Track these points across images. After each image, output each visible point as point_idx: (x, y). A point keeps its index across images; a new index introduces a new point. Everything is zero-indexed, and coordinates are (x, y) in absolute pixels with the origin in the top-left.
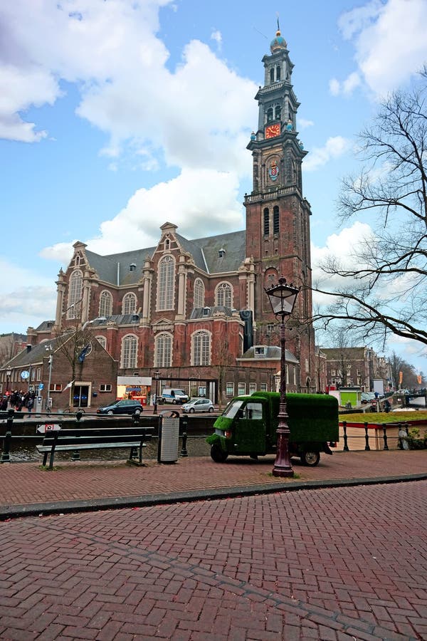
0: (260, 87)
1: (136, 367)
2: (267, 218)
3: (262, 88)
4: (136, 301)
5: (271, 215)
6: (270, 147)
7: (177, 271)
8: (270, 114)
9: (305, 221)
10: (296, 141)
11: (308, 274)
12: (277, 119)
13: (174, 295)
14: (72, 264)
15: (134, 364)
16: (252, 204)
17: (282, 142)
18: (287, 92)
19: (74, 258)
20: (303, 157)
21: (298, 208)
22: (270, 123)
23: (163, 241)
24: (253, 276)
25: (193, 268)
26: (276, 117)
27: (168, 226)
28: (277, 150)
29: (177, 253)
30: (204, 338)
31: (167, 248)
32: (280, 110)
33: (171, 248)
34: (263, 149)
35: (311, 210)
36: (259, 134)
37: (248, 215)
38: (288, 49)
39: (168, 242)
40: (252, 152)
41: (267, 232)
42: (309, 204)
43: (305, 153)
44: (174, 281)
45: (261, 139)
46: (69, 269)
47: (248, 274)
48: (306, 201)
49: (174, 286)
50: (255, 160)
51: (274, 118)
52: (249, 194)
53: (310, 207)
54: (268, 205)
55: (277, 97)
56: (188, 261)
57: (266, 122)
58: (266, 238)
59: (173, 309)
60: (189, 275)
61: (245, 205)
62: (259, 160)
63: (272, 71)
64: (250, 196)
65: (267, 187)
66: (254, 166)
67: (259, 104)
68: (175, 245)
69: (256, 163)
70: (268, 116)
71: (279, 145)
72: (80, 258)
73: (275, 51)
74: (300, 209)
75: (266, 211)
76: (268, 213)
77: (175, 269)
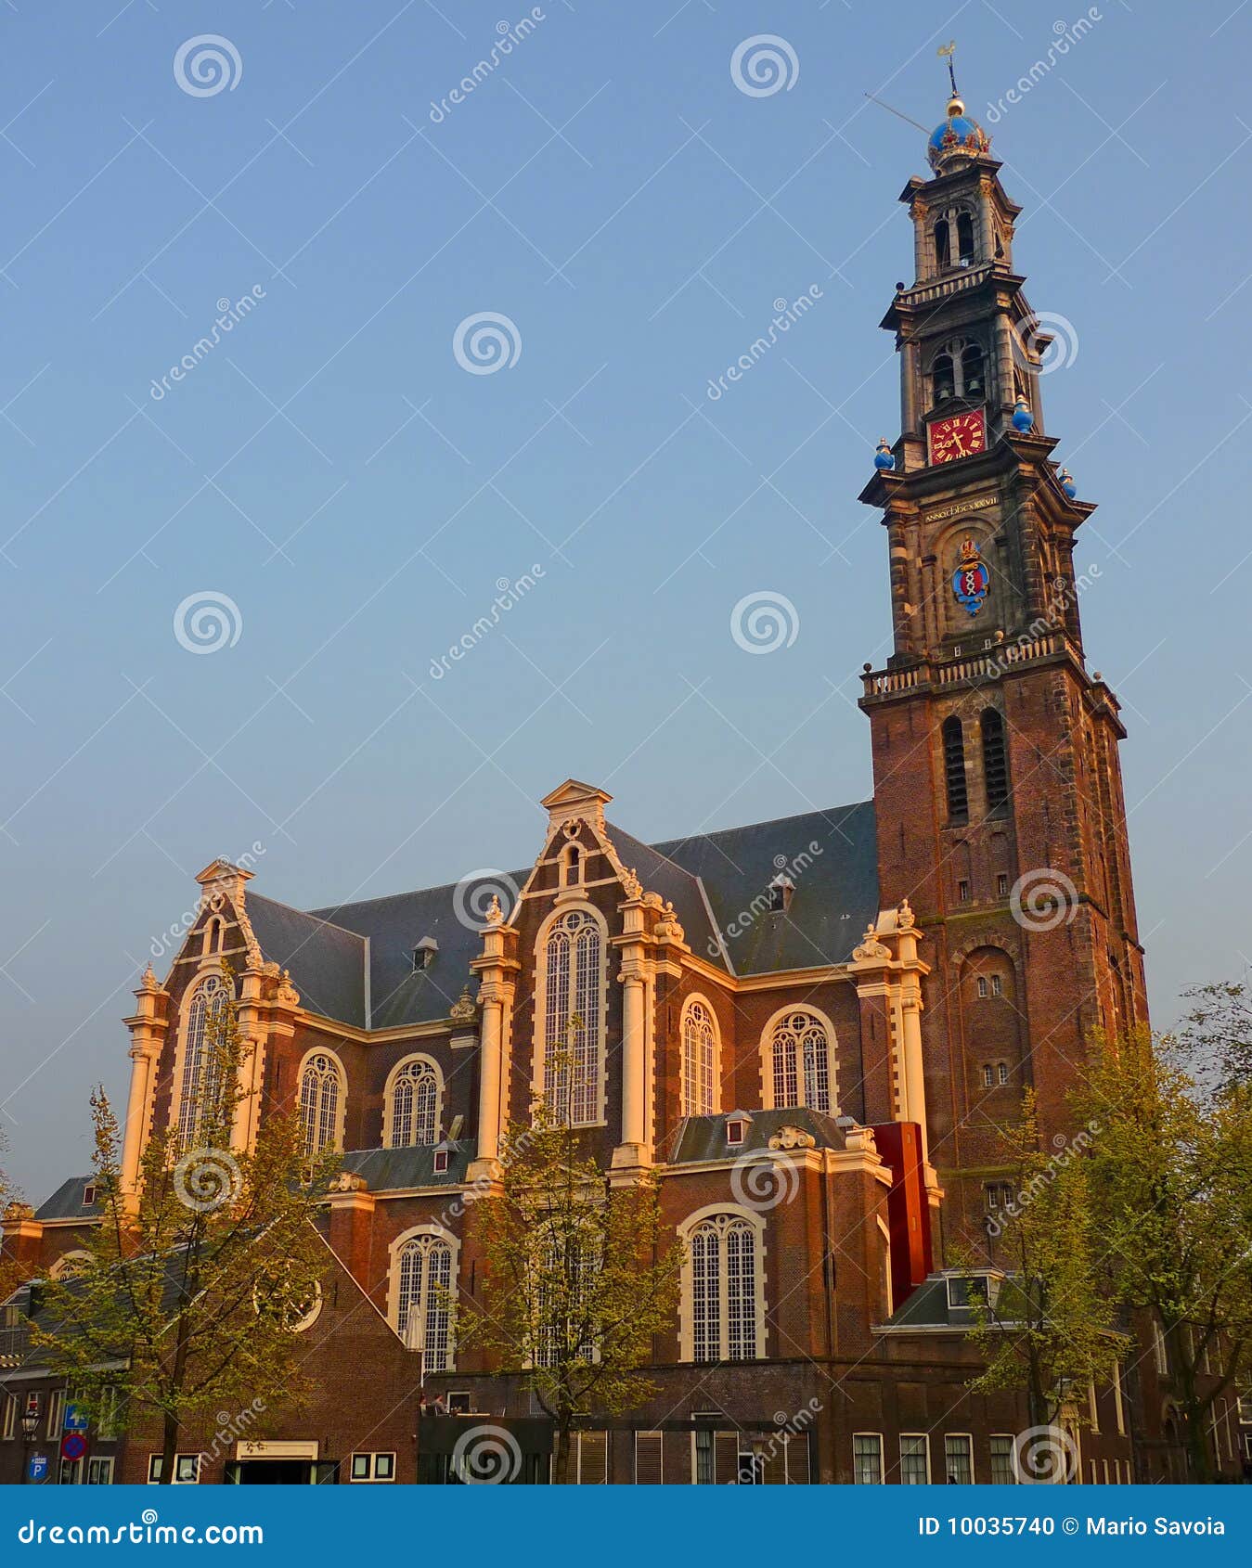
0: (900, 286)
1: (451, 1367)
2: (955, 756)
3: (908, 287)
4: (441, 1087)
5: (972, 740)
6: (950, 494)
7: (615, 967)
8: (942, 373)
9: (1102, 761)
10: (1044, 468)
11: (1133, 968)
12: (968, 393)
13: (601, 1063)
14: (194, 944)
15: (442, 1355)
16: (892, 703)
17: (997, 474)
18: (1003, 301)
19: (200, 924)
20: (1074, 525)
21: (1076, 716)
22: (945, 409)
23: (554, 850)
24: (914, 980)
25: (675, 954)
26: (966, 385)
27: (574, 796)
28: (979, 504)
29: (611, 900)
30: (732, 1238)
31: (573, 879)
32: (981, 364)
33: (586, 880)
34: (924, 501)
35: (1123, 717)
36: (907, 446)
37: (882, 747)
38: (994, 154)
39: (574, 853)
40: (880, 513)
41: (958, 804)
42: (1112, 699)
43: (1085, 511)
44: (604, 1007)
45: (913, 463)
46: (178, 967)
47: (894, 976)
48: (1102, 685)
49: (603, 1030)
50: (897, 542)
51: (959, 392)
52: (880, 665)
53: (1118, 707)
54: (955, 705)
55: (965, 316)
56: (658, 927)
57: (929, 406)
58: (957, 833)
59: (602, 1122)
60: (663, 980)
61: (867, 706)
62: (913, 539)
63: (941, 233)
64: (881, 674)
65: (948, 641)
66: (894, 561)
67: (900, 342)
68: (600, 867)
69: (901, 552)
70: (937, 384)
71: (986, 484)
72: (224, 925)
73: (949, 163)
74: (1084, 719)
75: (953, 729)
76: (959, 736)
77: (604, 962)
